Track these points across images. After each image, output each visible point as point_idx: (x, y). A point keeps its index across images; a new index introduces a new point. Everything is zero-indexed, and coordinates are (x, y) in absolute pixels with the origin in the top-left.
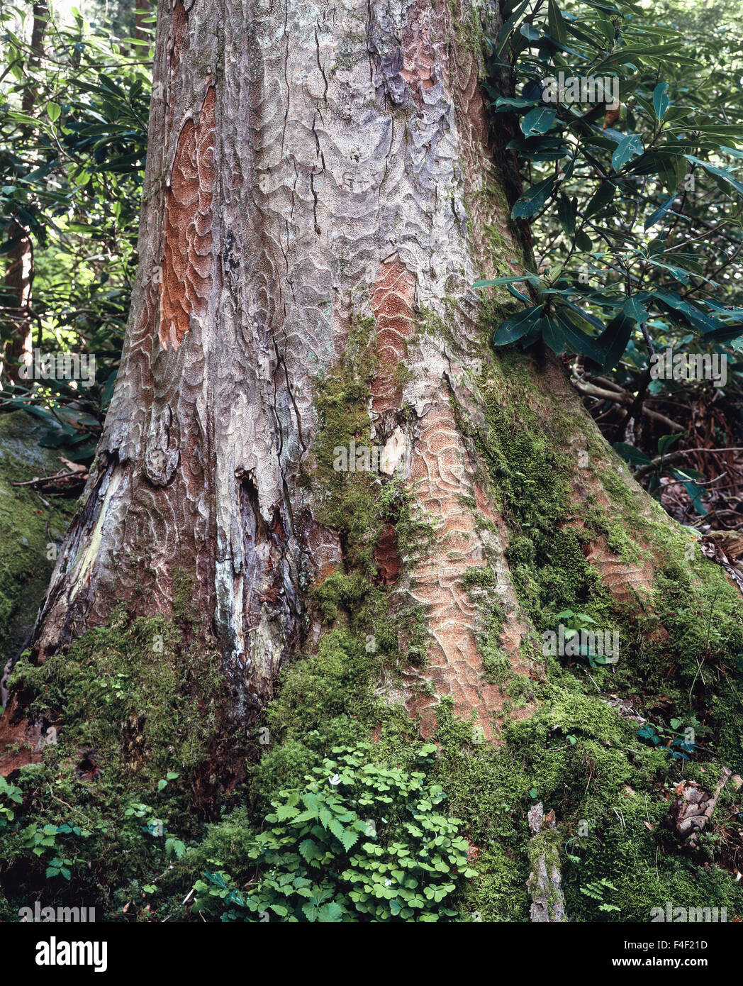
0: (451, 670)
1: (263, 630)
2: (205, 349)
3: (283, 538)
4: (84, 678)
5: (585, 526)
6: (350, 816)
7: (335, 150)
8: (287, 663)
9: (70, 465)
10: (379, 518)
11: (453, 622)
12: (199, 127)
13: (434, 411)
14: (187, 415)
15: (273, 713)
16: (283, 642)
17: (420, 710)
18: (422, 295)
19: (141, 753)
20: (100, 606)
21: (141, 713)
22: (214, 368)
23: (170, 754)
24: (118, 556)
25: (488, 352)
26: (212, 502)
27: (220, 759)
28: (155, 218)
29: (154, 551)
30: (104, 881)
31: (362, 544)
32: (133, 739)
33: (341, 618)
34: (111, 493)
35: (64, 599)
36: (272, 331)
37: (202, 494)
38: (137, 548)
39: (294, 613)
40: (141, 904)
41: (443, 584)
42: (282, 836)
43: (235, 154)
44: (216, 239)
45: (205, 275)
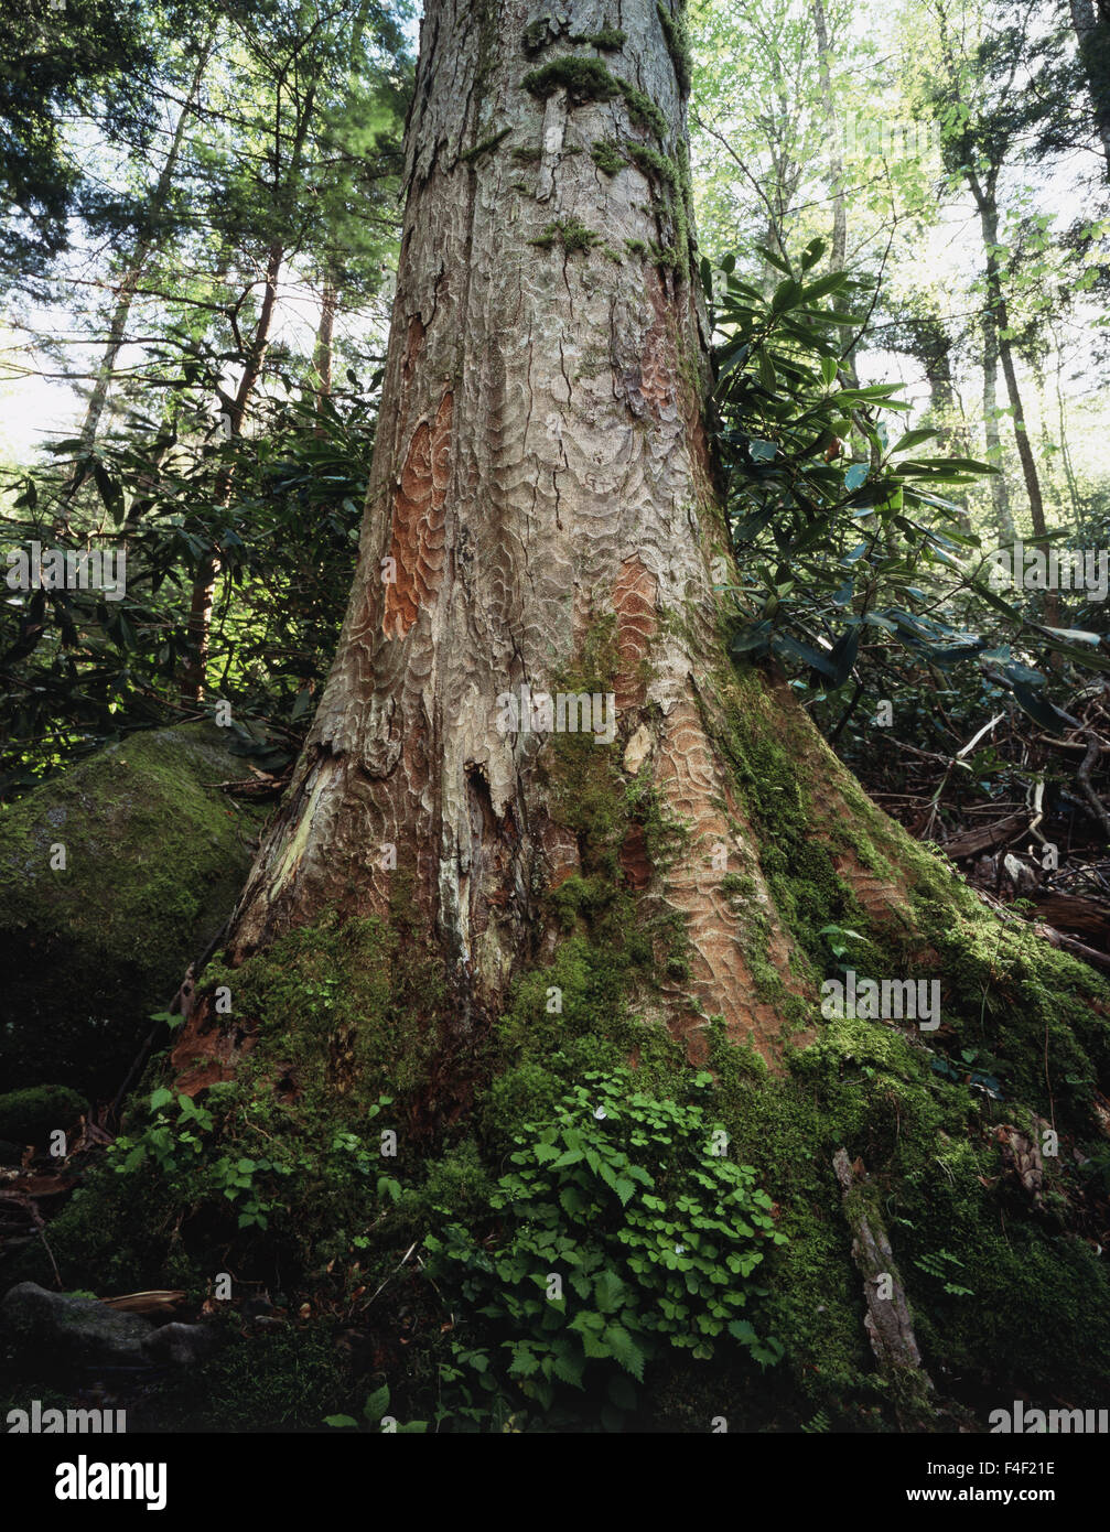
0: (719, 987)
1: (490, 936)
2: (435, 639)
3: (516, 838)
4: (286, 983)
5: (832, 838)
6: (621, 1159)
7: (579, 452)
8: (518, 974)
9: (259, 773)
10: (624, 818)
11: (716, 932)
12: (434, 430)
13: (679, 710)
14: (411, 706)
15: (506, 1030)
16: (513, 950)
17: (686, 1031)
18: (664, 597)
19: (350, 1072)
20: (307, 904)
21: (352, 1025)
22: (443, 658)
23: (384, 1075)
24: (328, 851)
25: (726, 659)
26: (437, 796)
27: (442, 1082)
28: (380, 518)
29: (371, 847)
30: (304, 1231)
31: (605, 845)
32: (342, 1056)
33: (580, 925)
34: (320, 787)
35: (263, 896)
36: (508, 623)
37: (426, 788)
38: (351, 843)
39: (525, 919)
40: (348, 1263)
41: (702, 890)
42: (532, 1181)
43: (473, 454)
44: (449, 533)
45: (436, 568)
